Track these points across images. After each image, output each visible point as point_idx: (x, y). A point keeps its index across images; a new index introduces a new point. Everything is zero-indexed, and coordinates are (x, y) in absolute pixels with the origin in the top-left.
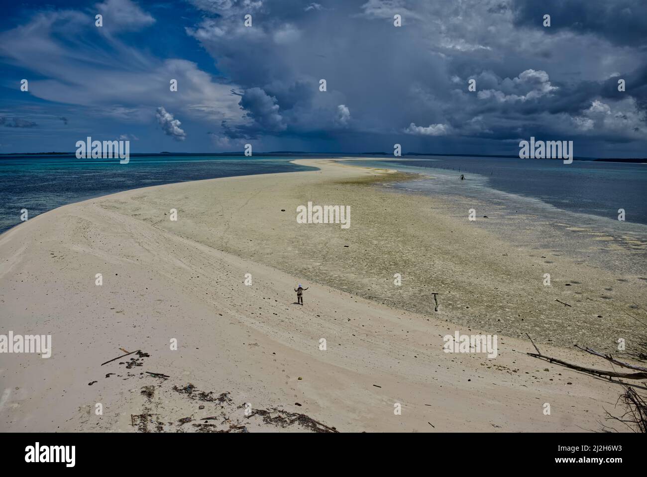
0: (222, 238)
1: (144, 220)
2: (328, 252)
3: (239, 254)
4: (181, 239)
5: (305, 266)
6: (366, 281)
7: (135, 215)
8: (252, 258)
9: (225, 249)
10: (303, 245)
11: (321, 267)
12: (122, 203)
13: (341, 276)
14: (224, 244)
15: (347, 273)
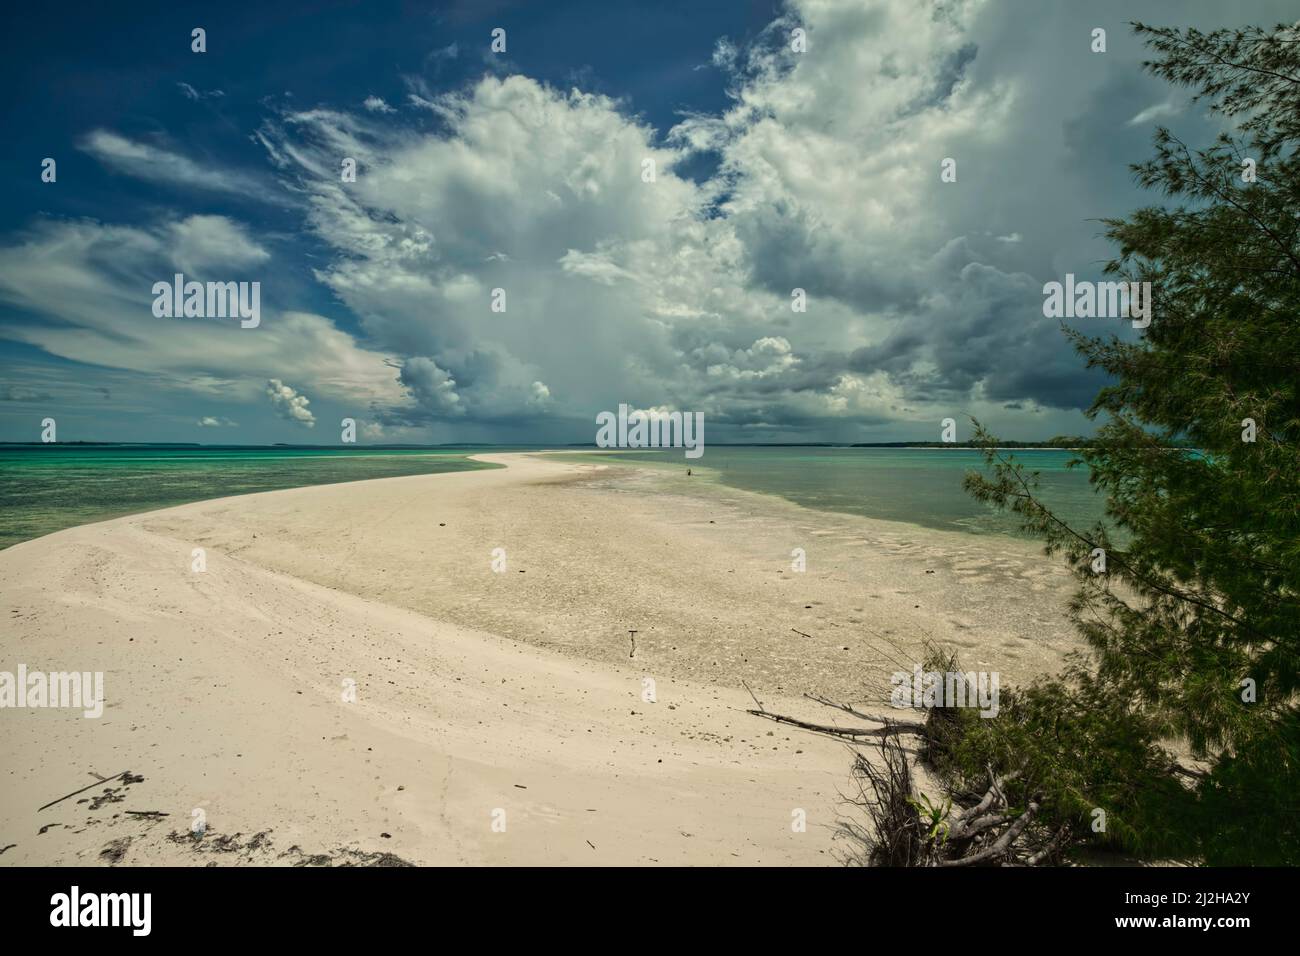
0: (338, 570)
1: (215, 547)
2: (494, 581)
3: (360, 592)
4: (270, 575)
5: (456, 604)
6: (541, 619)
7: (201, 540)
8: (380, 597)
9: (338, 586)
10: (461, 571)
11: (481, 605)
12: (184, 521)
13: (507, 615)
14: (340, 580)
15: (516, 610)
